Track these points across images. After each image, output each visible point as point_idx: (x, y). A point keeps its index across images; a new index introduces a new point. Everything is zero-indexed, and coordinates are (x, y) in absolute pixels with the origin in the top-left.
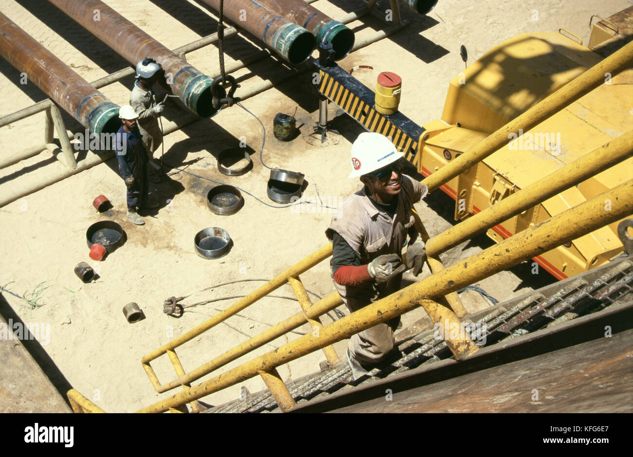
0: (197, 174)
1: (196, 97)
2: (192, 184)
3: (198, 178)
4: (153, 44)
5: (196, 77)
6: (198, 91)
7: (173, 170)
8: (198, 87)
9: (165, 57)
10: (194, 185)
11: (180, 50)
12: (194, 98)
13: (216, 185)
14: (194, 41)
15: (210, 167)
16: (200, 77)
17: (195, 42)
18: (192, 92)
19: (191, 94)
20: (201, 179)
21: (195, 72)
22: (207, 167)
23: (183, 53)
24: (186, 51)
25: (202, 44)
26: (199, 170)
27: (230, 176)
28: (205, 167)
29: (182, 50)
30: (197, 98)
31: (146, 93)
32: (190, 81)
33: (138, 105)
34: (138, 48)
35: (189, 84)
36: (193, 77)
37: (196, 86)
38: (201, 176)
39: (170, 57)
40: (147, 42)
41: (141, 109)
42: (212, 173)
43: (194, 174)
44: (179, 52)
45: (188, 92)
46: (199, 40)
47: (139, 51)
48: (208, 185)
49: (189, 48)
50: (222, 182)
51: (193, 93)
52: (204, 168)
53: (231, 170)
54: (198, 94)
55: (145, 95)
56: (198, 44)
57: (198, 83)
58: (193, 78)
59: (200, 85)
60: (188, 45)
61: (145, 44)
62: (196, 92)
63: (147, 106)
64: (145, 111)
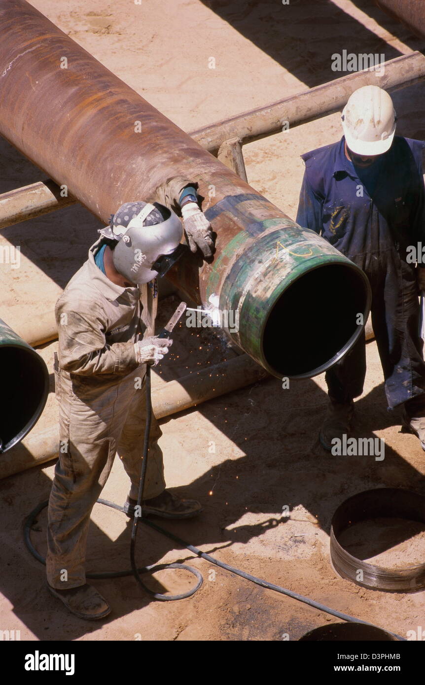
0: (256, 575)
1: (257, 310)
2: (236, 609)
3: (258, 589)
4: (119, 108)
5: (262, 235)
6: (266, 290)
7: (173, 555)
8: (265, 275)
9: (160, 158)
10: (240, 614)
11: (226, 128)
12: (252, 313)
13: (321, 622)
14: (278, 99)
15: (306, 551)
16: (275, 235)
17: (282, 102)
18: (245, 292)
19: (242, 300)
20: (268, 592)
21: (258, 213)
22: (291, 552)
23: (236, 140)
24: (244, 132)
25: (303, 113)
26: (261, 560)
27: (374, 589)
28: (286, 548)
29: (232, 130)
30: (263, 314)
31: (122, 290)
32: (240, 251)
33: (83, 326)
34: (70, 124)
35: (237, 262)
36: (251, 235)
37: (259, 269)
38: (270, 581)
39: (176, 160)
40: (99, 100)
41: (91, 343)
42: (310, 574)
43: (247, 572)
44: (223, 137)
45: (235, 291)
46: (294, 98)
47: (71, 133)
48: (293, 619)
49: (259, 124)
50: (343, 613)
51: (249, 295)
52: (281, 555)
53: (379, 569)
54: (268, 301)
55: (114, 297)
56: (291, 110)
57: (268, 258)
58: (250, 241)
59: (275, 267)
60: (255, 111)
61: (91, 112)
62: (259, 293)
63: (112, 336)
64: (103, 351)
